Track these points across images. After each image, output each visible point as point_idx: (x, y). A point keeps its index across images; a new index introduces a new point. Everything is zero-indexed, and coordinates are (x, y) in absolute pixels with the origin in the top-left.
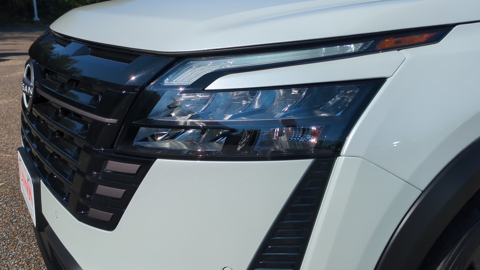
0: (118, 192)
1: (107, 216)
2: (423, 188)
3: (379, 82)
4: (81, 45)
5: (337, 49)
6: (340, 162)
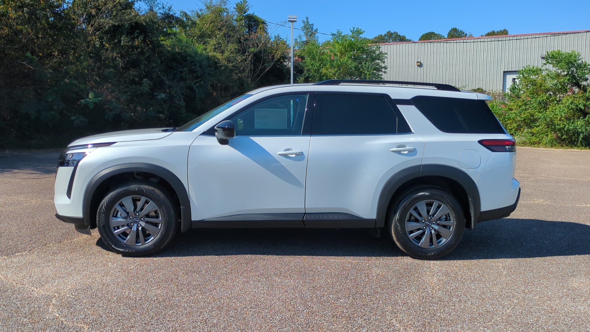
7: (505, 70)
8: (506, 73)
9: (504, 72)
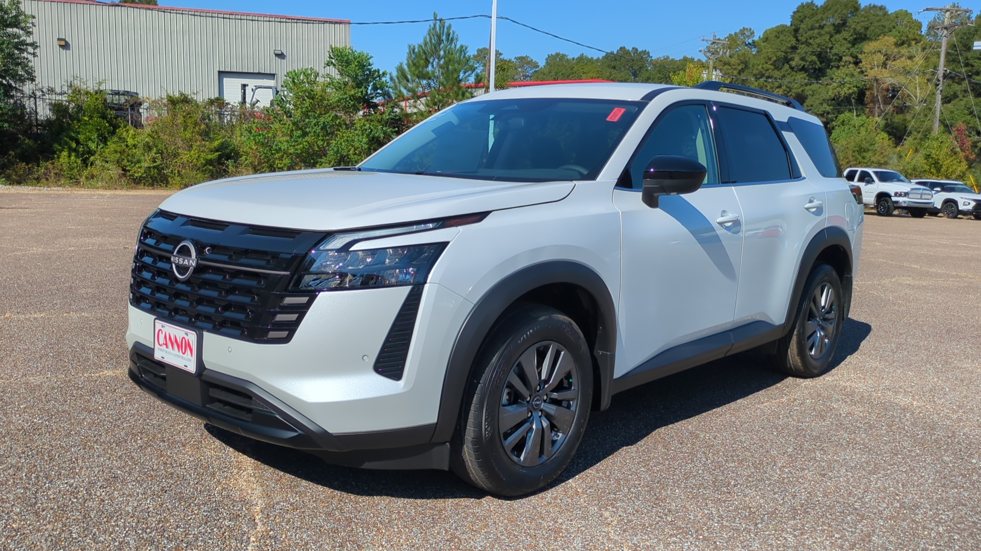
0: (293, 317)
1: (284, 334)
2: (475, 302)
3: (444, 245)
4: (245, 227)
5: (422, 227)
6: (427, 286)
7: (221, 70)
8: (222, 74)
9: (220, 72)
